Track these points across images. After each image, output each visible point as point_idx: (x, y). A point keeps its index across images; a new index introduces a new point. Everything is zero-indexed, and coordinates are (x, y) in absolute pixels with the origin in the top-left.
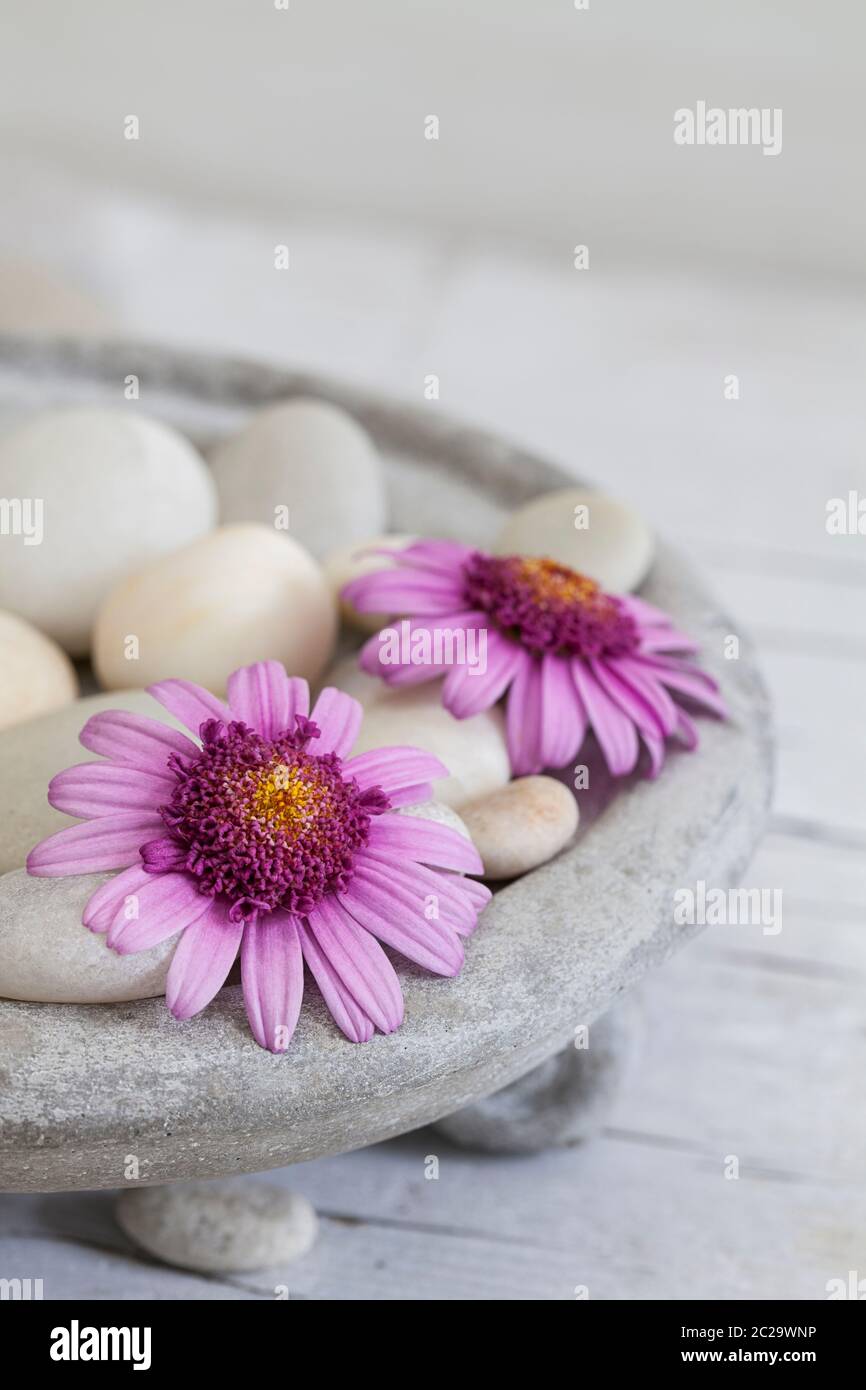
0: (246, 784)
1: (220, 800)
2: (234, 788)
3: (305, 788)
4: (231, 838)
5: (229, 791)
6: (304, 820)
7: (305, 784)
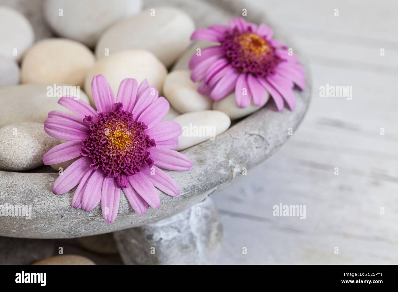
0: (113, 149)
1: (115, 158)
2: (113, 153)
3: (118, 131)
4: (129, 159)
5: (114, 155)
6: (129, 134)
7: (116, 130)
